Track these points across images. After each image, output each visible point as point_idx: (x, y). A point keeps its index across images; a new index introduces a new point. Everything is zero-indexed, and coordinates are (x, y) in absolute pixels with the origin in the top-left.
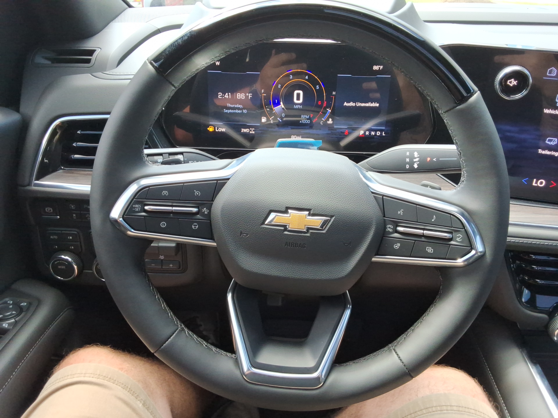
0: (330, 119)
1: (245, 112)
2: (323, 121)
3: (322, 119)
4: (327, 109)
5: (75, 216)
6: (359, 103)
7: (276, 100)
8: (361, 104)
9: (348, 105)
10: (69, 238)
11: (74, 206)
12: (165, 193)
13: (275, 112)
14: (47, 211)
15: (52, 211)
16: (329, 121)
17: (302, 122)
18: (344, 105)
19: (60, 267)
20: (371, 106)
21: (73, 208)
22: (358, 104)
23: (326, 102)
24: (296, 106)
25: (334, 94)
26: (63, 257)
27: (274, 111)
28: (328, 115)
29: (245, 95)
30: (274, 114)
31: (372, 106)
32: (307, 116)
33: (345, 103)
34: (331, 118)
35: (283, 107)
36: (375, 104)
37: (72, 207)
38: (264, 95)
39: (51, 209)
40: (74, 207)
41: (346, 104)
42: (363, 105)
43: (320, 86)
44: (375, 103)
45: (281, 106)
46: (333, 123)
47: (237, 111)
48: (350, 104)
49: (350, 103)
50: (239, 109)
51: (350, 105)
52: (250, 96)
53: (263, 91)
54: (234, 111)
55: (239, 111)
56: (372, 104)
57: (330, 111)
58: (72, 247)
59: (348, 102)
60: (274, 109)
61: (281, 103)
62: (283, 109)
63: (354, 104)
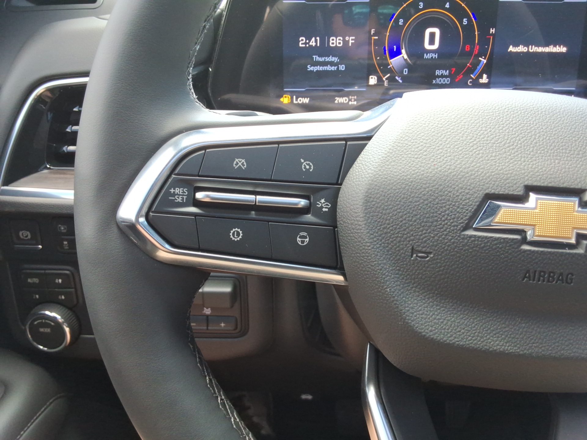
0: (485, 76)
1: (343, 68)
2: (472, 78)
3: (471, 75)
4: (480, 59)
5: (66, 244)
6: (533, 46)
7: (395, 47)
8: (537, 48)
9: (516, 51)
10: (57, 281)
11: (66, 227)
12: (240, 163)
13: (393, 66)
14: (22, 237)
15: (29, 237)
16: (482, 78)
17: (436, 82)
18: (509, 51)
19: (42, 330)
20: (553, 51)
21: (63, 231)
22: (532, 49)
23: (478, 46)
24: (427, 55)
25: (492, 32)
26: (47, 313)
27: (389, 65)
28: (480, 68)
29: (344, 40)
30: (391, 71)
31: (555, 51)
32: (446, 72)
33: (511, 46)
34: (486, 74)
35: (406, 57)
36: (559, 48)
37: (62, 228)
38: (374, 39)
39: (28, 233)
40: (65, 229)
41: (511, 49)
42: (540, 49)
43: (469, 20)
44: (560, 46)
45: (403, 57)
46: (488, 81)
47: (329, 68)
48: (519, 49)
49: (518, 48)
50: (332, 64)
51: (518, 51)
52: (351, 42)
53: (373, 31)
54: (325, 68)
55: (334, 68)
56: (555, 48)
57: (485, 61)
58: (61, 297)
59: (516, 45)
60: (391, 62)
61: (403, 51)
62: (405, 60)
63: (525, 49)
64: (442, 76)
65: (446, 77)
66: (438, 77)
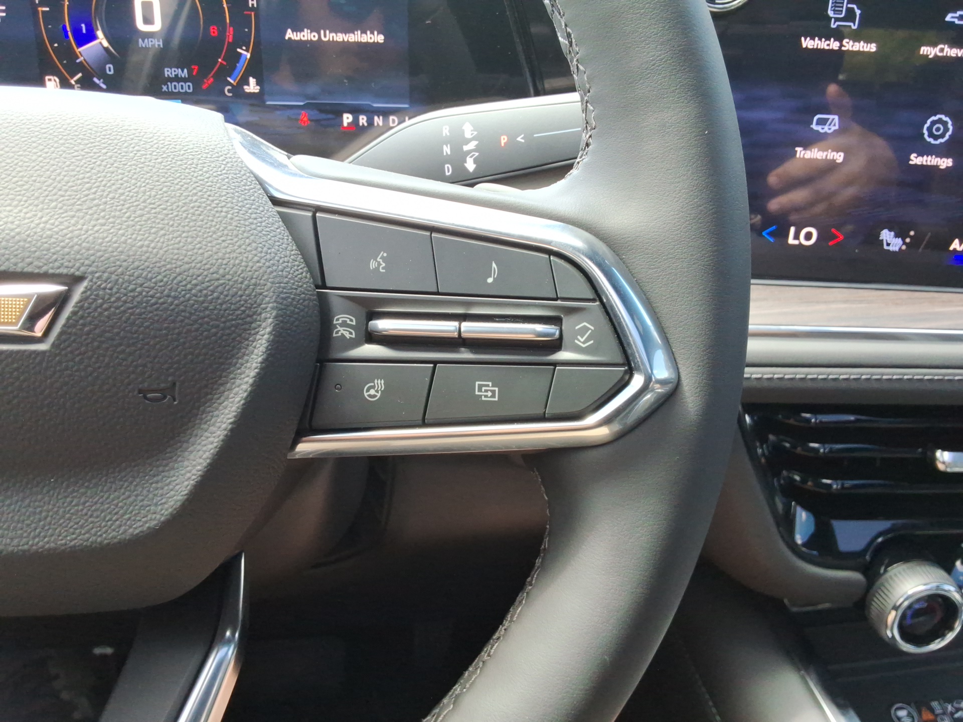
0: (252, 81)
2: (230, 84)
3: (229, 79)
4: (239, 50)
6: (328, 32)
7: (83, 25)
8: (334, 34)
9: (298, 38)
13: (85, 60)
16: (248, 84)
17: (168, 88)
18: (287, 38)
20: (363, 41)
22: (325, 36)
23: (231, 29)
24: (143, 42)
25: (253, 5)
27: (78, 58)
28: (241, 66)
30: (81, 67)
31: (365, 41)
32: (183, 71)
33: (289, 31)
34: (253, 78)
35: (106, 44)
36: (372, 36)
38: (43, 12)
41: (290, 34)
42: (340, 37)
44: (372, 33)
45: (101, 43)
46: (260, 90)
48: (304, 36)
49: (302, 34)
51: (303, 39)
52: (0, 15)
56: (364, 35)
57: (249, 56)
59: (297, 29)
60: (80, 52)
61: (100, 34)
62: (106, 49)
63: (314, 36)
64: (177, 79)
65: (185, 80)
66: (171, 80)
